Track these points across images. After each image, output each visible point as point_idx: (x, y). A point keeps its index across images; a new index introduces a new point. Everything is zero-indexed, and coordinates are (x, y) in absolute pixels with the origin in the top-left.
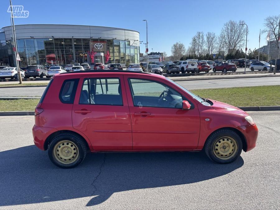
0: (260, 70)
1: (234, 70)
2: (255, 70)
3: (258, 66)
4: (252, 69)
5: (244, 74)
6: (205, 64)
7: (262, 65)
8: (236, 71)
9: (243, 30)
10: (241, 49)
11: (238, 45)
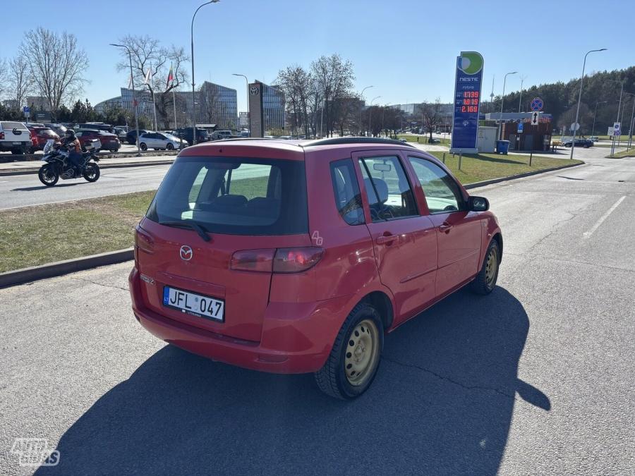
0: (156, 149)
1: (114, 148)
2: (148, 149)
3: (154, 140)
4: (143, 147)
5: (137, 156)
6: (46, 131)
7: (164, 138)
8: (119, 150)
9: (74, 57)
10: (87, 101)
11: (68, 90)
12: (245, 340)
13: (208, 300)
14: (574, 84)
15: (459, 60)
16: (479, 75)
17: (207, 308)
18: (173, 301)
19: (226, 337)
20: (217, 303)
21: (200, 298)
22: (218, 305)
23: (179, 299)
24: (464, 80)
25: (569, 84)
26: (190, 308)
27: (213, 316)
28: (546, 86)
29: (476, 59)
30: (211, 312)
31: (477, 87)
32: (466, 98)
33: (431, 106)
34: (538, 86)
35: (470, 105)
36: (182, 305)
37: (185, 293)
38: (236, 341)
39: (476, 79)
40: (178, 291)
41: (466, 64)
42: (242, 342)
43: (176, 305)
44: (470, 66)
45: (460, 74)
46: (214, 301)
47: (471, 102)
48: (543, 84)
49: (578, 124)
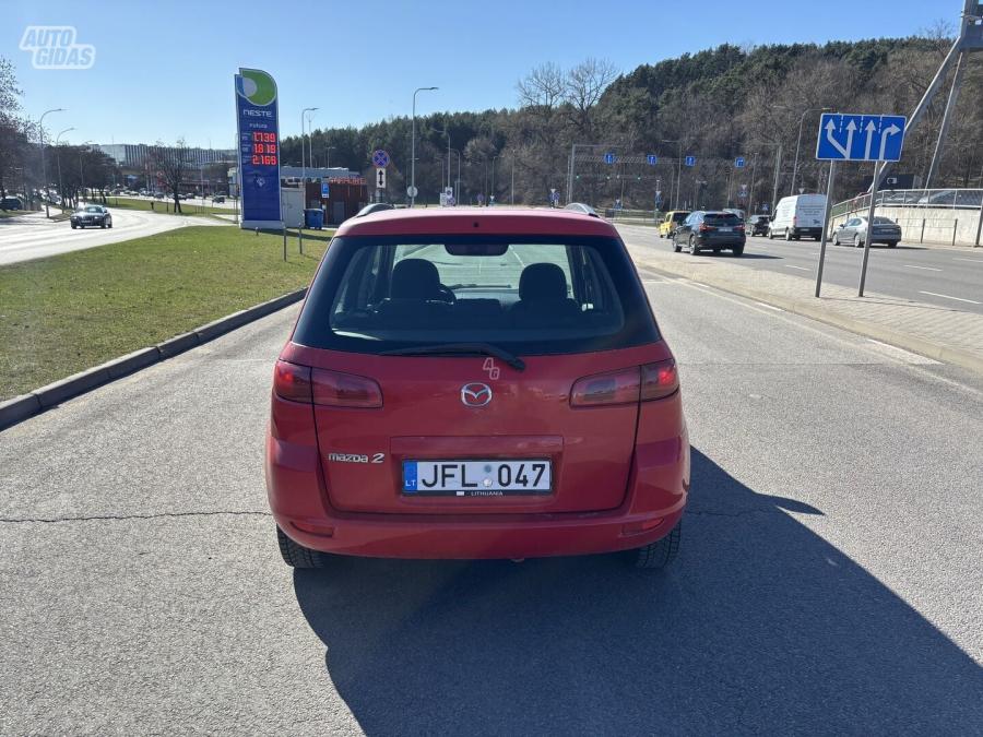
12: (592, 511)
13: (515, 466)
14: (370, 131)
15: (239, 81)
16: (273, 108)
17: (514, 477)
18: (430, 480)
19: (557, 515)
20: (535, 467)
21: (496, 465)
22: (538, 469)
23: (444, 476)
24: (251, 113)
25: (363, 131)
26: (475, 485)
27: (530, 486)
28: (334, 131)
29: (264, 81)
30: (525, 482)
31: (272, 124)
32: (258, 143)
33: (170, 150)
34: (323, 131)
35: (265, 154)
36: (453, 485)
37: (460, 464)
38: (581, 516)
39: (268, 114)
40: (440, 464)
41: (251, 89)
42: (588, 515)
43: (437, 487)
44: (257, 93)
45: (242, 104)
46: (529, 465)
47: (265, 148)
48: (329, 128)
49: (415, 189)
